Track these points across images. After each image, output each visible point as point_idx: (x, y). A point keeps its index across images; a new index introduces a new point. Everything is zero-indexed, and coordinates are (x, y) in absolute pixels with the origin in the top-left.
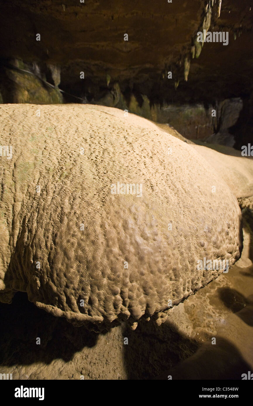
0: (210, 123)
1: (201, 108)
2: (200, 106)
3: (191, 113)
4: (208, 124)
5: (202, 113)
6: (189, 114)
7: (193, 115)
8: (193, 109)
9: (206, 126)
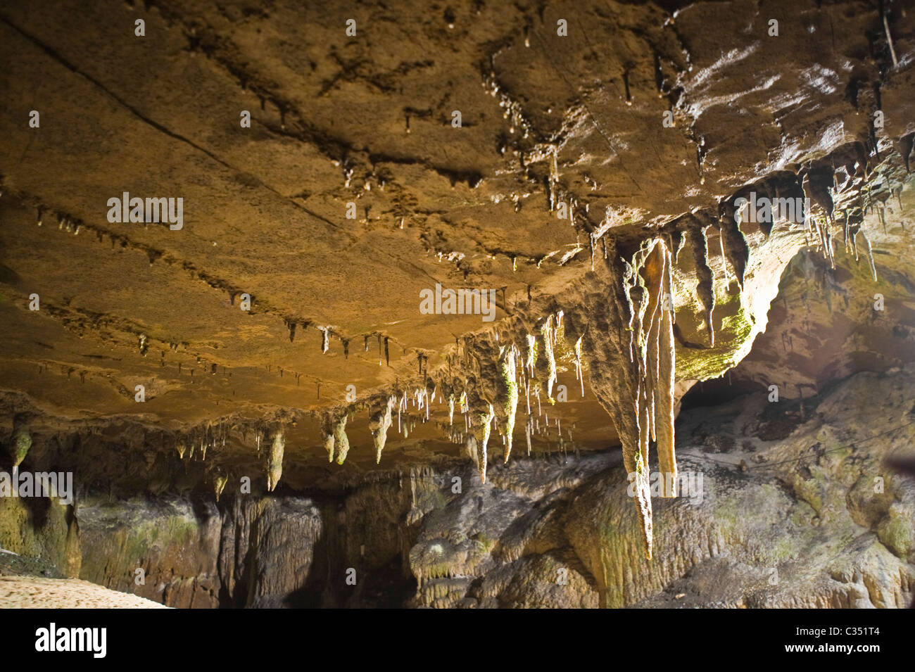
0: (208, 571)
1: (186, 517)
2: (184, 508)
3: (155, 535)
4: (202, 577)
5: (188, 533)
6: (149, 536)
7: (159, 544)
8: (162, 519)
9: (195, 583)
